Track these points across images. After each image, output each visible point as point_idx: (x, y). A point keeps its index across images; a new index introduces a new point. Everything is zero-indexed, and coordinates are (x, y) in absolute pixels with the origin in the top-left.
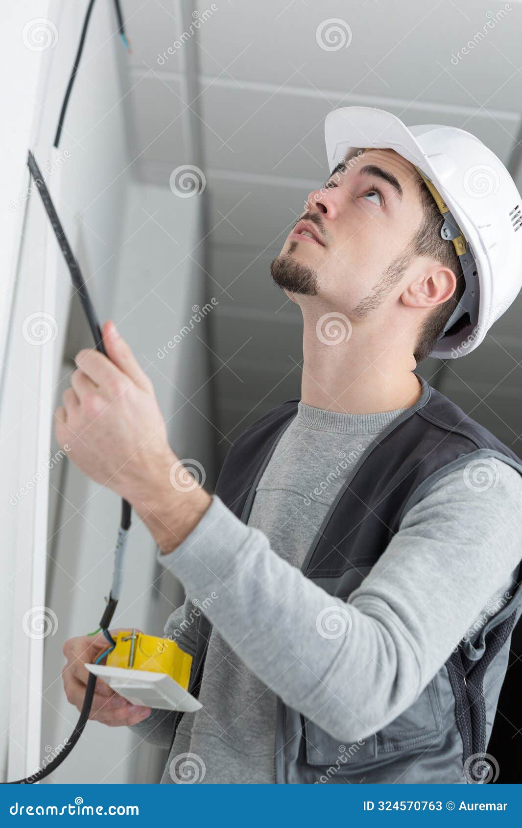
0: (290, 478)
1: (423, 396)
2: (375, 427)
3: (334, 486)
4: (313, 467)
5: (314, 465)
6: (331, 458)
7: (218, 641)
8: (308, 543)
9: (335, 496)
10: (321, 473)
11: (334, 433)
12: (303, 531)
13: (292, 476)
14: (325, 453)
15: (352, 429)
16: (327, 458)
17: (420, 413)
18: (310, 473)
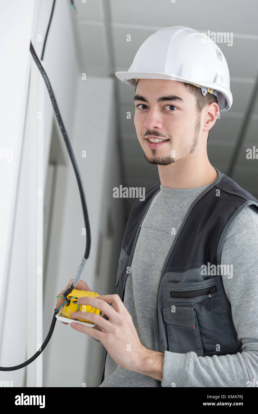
0: (158, 223)
1: (218, 178)
2: (195, 194)
3: (177, 225)
4: (168, 216)
5: (167, 216)
6: (175, 211)
7: (128, 304)
8: (166, 254)
9: (178, 231)
10: (171, 220)
11: (176, 199)
12: (164, 248)
13: (159, 222)
14: (172, 209)
15: (183, 196)
16: (174, 211)
17: (217, 186)
18: (166, 220)
